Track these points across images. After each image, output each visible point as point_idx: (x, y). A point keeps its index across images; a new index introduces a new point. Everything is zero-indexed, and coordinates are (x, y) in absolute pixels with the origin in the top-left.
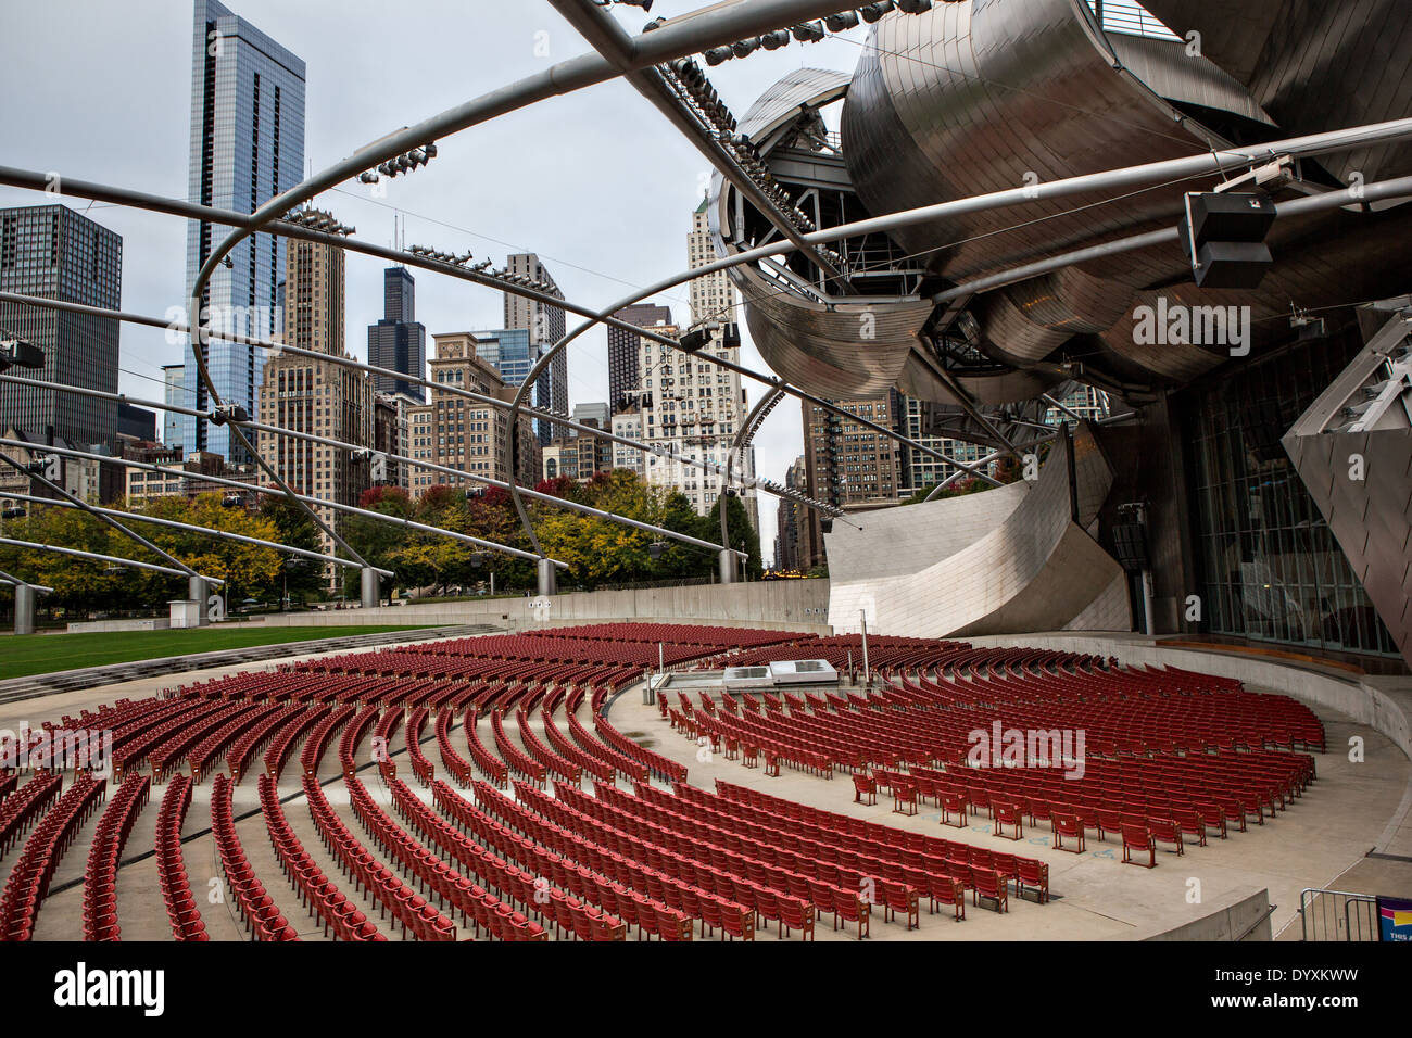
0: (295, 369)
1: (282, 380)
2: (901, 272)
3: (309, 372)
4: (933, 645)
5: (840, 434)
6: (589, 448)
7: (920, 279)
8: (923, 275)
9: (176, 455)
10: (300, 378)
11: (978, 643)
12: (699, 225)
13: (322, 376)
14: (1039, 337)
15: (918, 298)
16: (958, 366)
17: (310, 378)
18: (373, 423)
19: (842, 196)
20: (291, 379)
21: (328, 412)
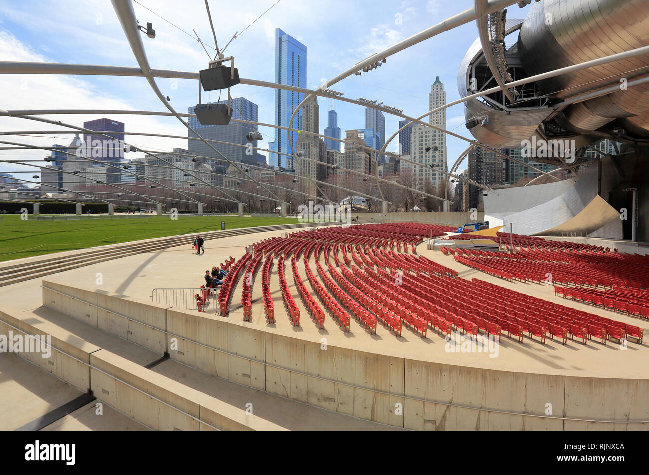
0: (305, 142)
1: (301, 146)
2: (539, 98)
3: (309, 143)
4: (529, 238)
5: (482, 162)
6: (393, 167)
7: (547, 100)
8: (548, 98)
9: (272, 168)
10: (306, 145)
11: (548, 238)
12: (433, 90)
13: (312, 145)
14: (596, 121)
15: (547, 107)
16: (551, 134)
17: (309, 145)
18: (327, 159)
19: (514, 70)
20: (304, 145)
21: (314, 155)
